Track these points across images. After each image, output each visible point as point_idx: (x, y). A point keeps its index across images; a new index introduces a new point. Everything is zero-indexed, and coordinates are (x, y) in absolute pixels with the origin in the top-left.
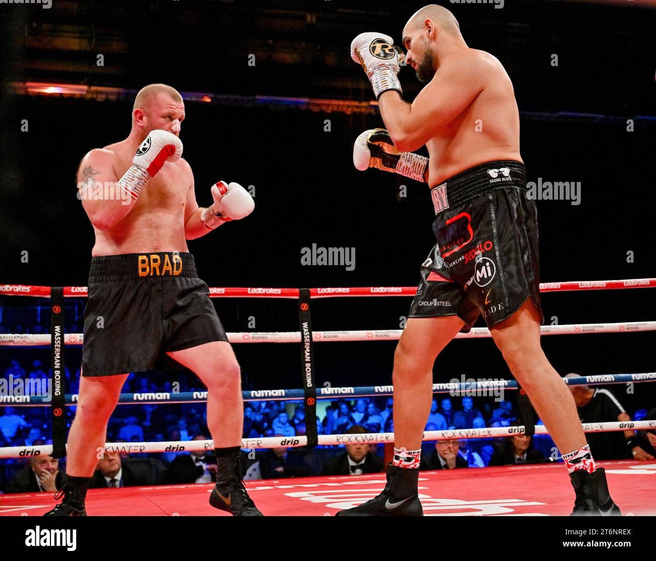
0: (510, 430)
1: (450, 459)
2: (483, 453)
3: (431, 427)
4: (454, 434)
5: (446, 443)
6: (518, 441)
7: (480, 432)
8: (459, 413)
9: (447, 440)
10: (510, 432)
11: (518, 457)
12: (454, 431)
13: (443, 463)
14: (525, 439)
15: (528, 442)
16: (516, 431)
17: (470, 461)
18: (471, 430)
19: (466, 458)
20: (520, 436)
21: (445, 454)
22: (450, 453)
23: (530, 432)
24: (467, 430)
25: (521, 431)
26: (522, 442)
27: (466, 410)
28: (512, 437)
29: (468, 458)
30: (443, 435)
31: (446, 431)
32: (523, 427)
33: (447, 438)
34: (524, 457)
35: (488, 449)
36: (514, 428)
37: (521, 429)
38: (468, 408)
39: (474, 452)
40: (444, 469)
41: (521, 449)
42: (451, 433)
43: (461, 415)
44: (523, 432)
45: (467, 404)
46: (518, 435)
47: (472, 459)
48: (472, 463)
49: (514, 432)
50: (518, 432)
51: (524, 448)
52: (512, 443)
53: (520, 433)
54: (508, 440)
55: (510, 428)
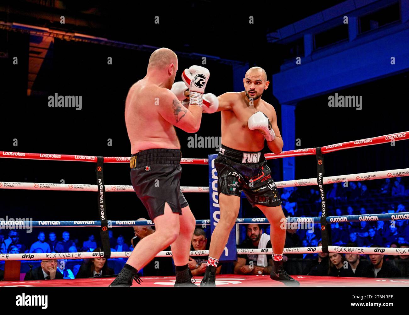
0: (94, 254)
1: (52, 273)
2: (74, 270)
3: (40, 250)
4: (55, 256)
5: (50, 261)
6: (97, 262)
7: (74, 255)
8: (60, 242)
9: (51, 260)
10: (93, 256)
11: (96, 273)
12: (55, 254)
13: (45, 275)
14: (101, 261)
15: (103, 264)
16: (98, 255)
17: (65, 275)
18: (67, 254)
19: (62, 273)
20: (99, 259)
21: (49, 269)
22: (52, 269)
23: (107, 256)
24: (64, 254)
25: (101, 255)
26: (99, 263)
27: (64, 241)
28: (93, 259)
29: (64, 273)
30: (47, 256)
31: (50, 254)
32: (103, 252)
33: (50, 258)
34: (100, 273)
35: (78, 267)
36: (96, 253)
37: (101, 254)
38: (67, 240)
39: (68, 269)
40: (46, 279)
41: (98, 268)
42: (52, 255)
43: (61, 244)
44: (102, 256)
45: (66, 237)
46: (97, 258)
47: (66, 274)
48: (66, 276)
49: (97, 256)
50: (99, 256)
51: (100, 267)
52: (93, 263)
53: (100, 256)
54: (90, 261)
55: (94, 253)
